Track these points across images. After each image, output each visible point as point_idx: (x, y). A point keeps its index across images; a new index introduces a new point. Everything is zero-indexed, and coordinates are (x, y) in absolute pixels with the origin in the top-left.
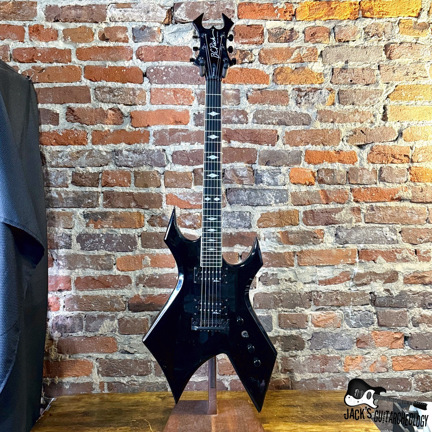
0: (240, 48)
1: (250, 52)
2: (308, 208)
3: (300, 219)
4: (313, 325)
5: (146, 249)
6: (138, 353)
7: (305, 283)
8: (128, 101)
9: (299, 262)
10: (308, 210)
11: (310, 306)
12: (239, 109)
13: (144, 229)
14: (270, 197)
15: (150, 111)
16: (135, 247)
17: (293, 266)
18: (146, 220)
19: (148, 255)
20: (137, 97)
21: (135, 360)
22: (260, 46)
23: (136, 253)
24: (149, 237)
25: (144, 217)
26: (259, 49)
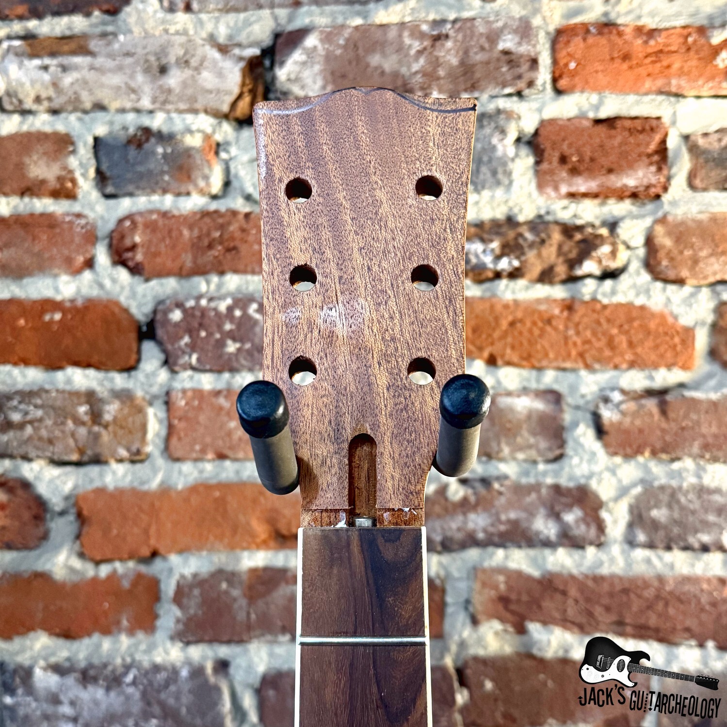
0: (565, 215)
1: (604, 231)
8: (67, 450)
12: (564, 482)
15: (165, 491)
20: (106, 427)
22: (650, 207)
26: (648, 222)
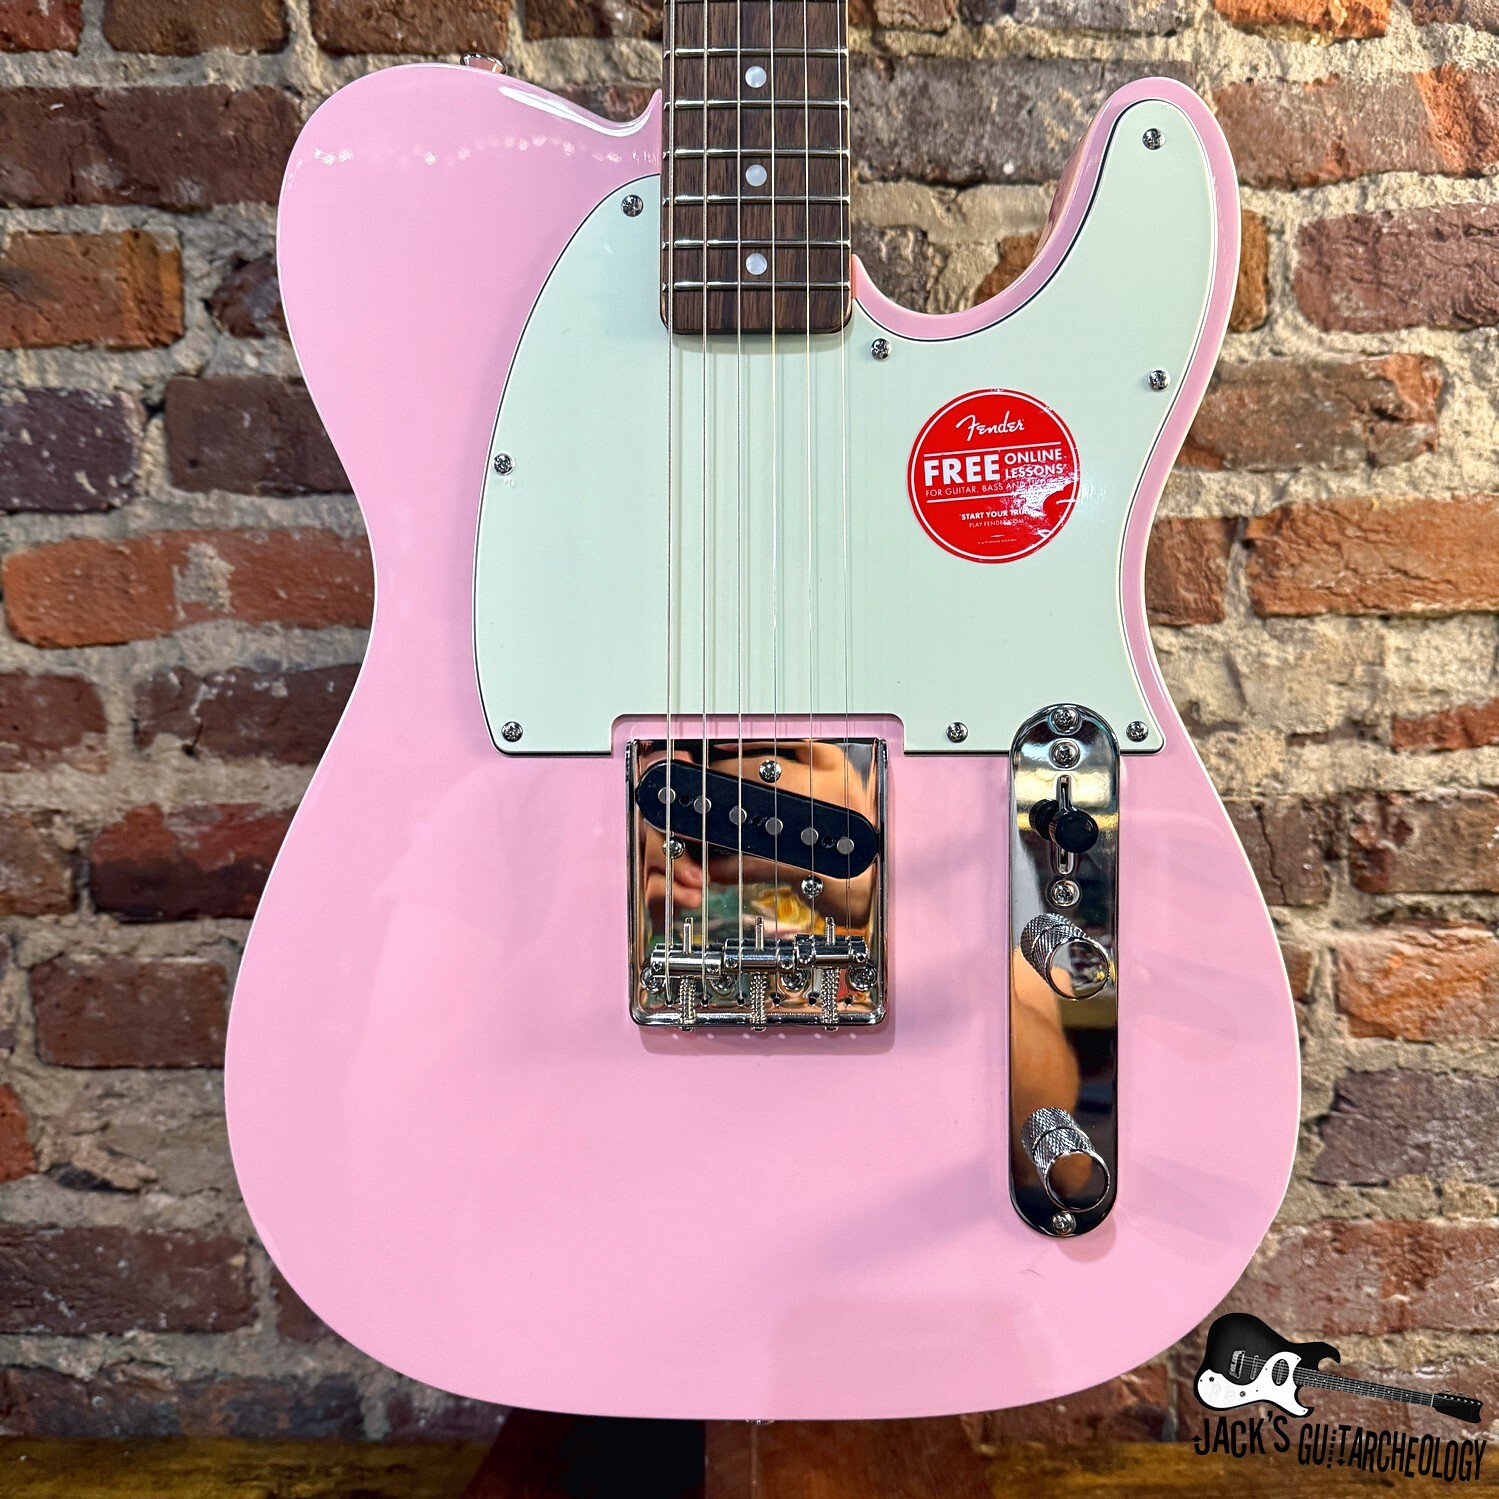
2: (1340, 201)
3: (1277, 283)
4: (1344, 1025)
5: (200, 496)
6: (164, 1190)
7: (1295, 739)
9: (1262, 589)
10: (1334, 212)
11: (1327, 894)
13: (185, 356)
14: (1065, 116)
16: (118, 475)
17: (1216, 617)
18: (195, 291)
19: (209, 533)
21: (142, 1235)
23: (134, 524)
24: (218, 409)
25: (182, 273)
